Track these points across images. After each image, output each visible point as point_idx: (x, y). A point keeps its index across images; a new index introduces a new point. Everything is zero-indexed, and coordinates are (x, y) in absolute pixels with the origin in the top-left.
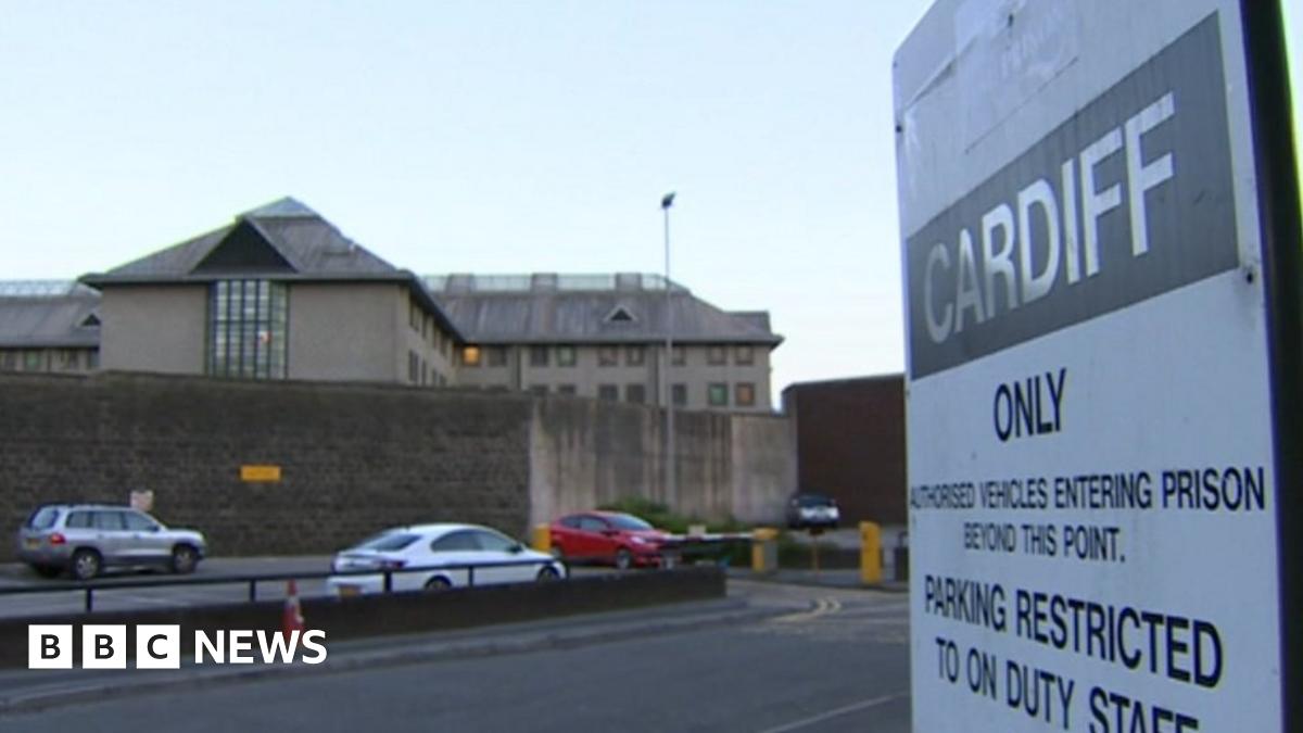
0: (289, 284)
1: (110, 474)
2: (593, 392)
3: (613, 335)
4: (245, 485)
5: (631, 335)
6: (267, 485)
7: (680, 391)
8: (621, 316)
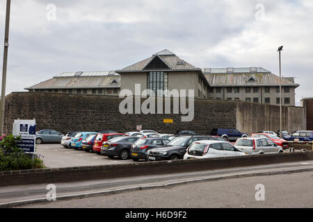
0: (168, 73)
1: (131, 121)
2: (244, 100)
3: (249, 84)
4: (164, 124)
5: (254, 84)
6: (170, 124)
7: (267, 100)
8: (252, 79)
